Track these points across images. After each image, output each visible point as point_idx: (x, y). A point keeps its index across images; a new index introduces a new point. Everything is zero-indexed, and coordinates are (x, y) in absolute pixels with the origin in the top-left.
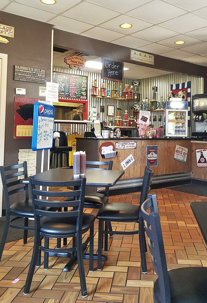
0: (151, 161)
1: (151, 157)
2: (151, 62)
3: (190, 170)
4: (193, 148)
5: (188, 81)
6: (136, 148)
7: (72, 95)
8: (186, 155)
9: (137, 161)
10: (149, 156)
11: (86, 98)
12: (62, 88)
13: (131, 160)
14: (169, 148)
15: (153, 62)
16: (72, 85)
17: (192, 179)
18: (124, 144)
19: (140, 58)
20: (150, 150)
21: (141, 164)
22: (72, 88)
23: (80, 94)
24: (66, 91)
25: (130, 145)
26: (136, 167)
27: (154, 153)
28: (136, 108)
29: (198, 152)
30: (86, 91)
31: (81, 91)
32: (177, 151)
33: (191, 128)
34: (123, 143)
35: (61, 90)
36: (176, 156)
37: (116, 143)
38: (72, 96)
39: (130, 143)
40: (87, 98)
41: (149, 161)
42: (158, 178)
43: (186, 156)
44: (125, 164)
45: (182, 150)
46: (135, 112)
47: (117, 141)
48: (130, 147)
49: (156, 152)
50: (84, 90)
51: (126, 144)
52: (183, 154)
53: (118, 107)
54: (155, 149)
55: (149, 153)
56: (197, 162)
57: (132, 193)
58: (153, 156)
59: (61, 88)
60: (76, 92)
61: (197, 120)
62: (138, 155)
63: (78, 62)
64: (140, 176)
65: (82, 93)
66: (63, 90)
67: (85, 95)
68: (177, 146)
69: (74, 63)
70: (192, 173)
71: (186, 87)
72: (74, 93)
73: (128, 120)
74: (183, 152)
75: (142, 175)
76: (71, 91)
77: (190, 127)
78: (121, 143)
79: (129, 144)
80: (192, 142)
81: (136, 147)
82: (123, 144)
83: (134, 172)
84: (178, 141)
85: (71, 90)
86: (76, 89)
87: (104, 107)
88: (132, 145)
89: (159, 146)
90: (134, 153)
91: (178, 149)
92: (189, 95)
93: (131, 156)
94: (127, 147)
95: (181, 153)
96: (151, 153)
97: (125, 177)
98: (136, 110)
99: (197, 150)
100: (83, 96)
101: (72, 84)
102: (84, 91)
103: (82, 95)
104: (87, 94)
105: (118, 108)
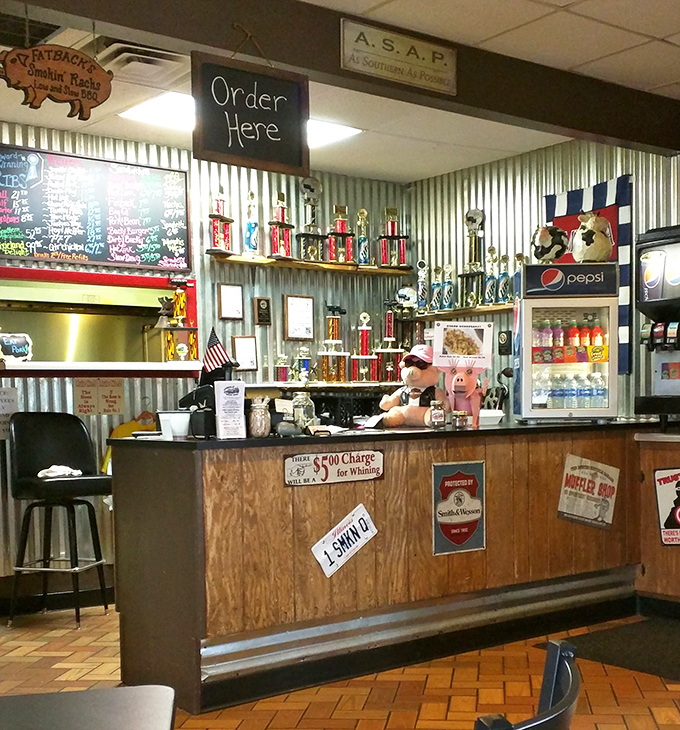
0: (454, 531)
1: (451, 513)
2: (441, 81)
3: (632, 557)
4: (644, 466)
5: (619, 175)
6: (381, 478)
7: (121, 254)
8: (614, 496)
9: (388, 535)
10: (443, 507)
11: (185, 265)
12: (73, 223)
13: (360, 532)
14: (535, 469)
15: (453, 82)
16: (119, 209)
17: (642, 598)
18: (326, 463)
19: (388, 59)
20: (448, 484)
21: (408, 544)
22: (119, 221)
23: (158, 246)
24: (91, 234)
25: (355, 465)
26: (385, 561)
27: (466, 495)
28: (406, 304)
29: (666, 480)
30: (186, 235)
31: (162, 234)
32: (573, 481)
33: (632, 377)
34: (320, 456)
35: (68, 231)
36: (565, 504)
37: (285, 457)
38: (122, 258)
39: (354, 454)
40: (189, 266)
41: (445, 529)
42: (491, 600)
43: (612, 501)
44: (330, 550)
45: (594, 475)
46: (403, 322)
47: (289, 450)
48: (353, 471)
49: (473, 491)
50: (175, 232)
51: (334, 461)
52: (596, 490)
53: (333, 302)
54: (472, 477)
55: (444, 493)
56: (662, 527)
57: (370, 677)
58: (463, 508)
59: (65, 224)
60: (138, 240)
61: (658, 341)
62: (391, 507)
63: (67, 79)
64: (403, 600)
65: (166, 242)
66: (75, 232)
67: (182, 251)
68: (572, 461)
69: (47, 82)
70: (638, 571)
71: (610, 200)
72: (128, 245)
73: (374, 357)
74: (598, 481)
75: (413, 594)
76: (116, 236)
77: (630, 372)
78: (312, 457)
79: (347, 459)
80: (637, 437)
81: (381, 472)
82: (320, 463)
83: (376, 583)
84: (573, 439)
85: (116, 232)
86: (136, 227)
87: (268, 301)
88: (362, 465)
89: (489, 462)
90: (372, 498)
91: (576, 473)
92: (623, 235)
93: (360, 512)
94: (340, 473)
95: (590, 490)
96: (452, 497)
97: (333, 608)
98: (405, 311)
99: (659, 475)
100: (171, 255)
101: (116, 204)
102: (174, 237)
103: (166, 252)
104: (188, 246)
105: (330, 304)
